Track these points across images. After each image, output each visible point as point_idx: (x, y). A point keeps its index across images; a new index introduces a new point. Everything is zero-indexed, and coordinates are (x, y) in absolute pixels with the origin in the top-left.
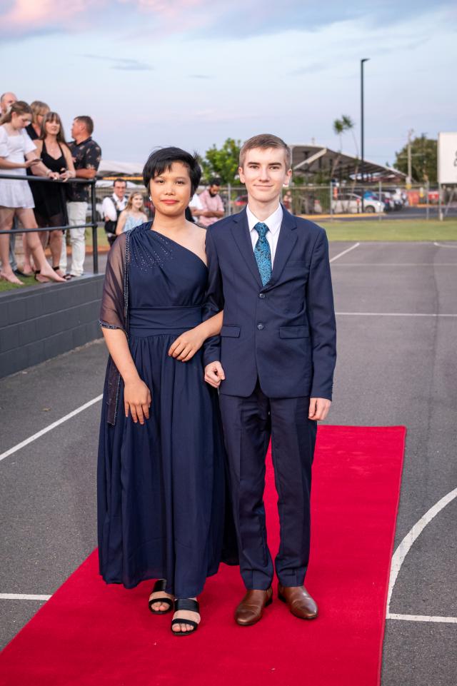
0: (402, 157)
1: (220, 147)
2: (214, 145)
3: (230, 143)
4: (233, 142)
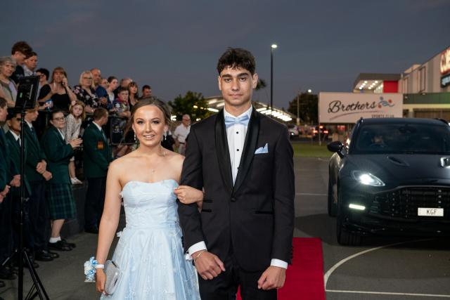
0: (294, 105)
1: (183, 97)
2: (180, 95)
3: (190, 94)
4: (192, 93)
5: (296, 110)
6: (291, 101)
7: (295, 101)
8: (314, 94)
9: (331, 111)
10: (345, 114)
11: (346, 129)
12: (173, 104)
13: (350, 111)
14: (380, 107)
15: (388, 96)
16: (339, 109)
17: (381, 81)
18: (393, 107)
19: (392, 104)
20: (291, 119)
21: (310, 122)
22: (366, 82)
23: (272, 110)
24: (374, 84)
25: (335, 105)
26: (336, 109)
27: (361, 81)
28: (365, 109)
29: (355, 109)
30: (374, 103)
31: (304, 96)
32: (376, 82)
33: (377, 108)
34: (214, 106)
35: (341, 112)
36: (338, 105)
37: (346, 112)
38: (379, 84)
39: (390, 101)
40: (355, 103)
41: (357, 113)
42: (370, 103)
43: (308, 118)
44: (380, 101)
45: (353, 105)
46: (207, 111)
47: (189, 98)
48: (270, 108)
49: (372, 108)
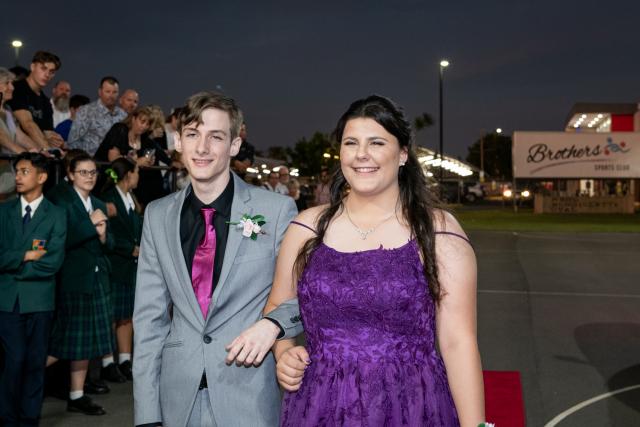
0: (475, 151)
1: (308, 140)
3: (318, 136)
4: (321, 135)
5: (479, 159)
6: (471, 144)
7: (477, 146)
8: (506, 135)
9: (532, 159)
10: (554, 165)
11: (555, 188)
12: (294, 151)
13: (560, 160)
14: (607, 153)
15: (618, 137)
16: (544, 157)
17: (606, 115)
18: (628, 154)
19: (624, 149)
20: (471, 173)
21: (501, 177)
22: (584, 116)
23: (443, 159)
24: (596, 120)
25: (538, 151)
26: (539, 156)
27: (576, 116)
28: (584, 157)
29: (568, 156)
30: (598, 147)
31: (491, 139)
32: (600, 116)
33: (602, 156)
35: (547, 161)
36: (542, 151)
37: (555, 161)
38: (605, 119)
39: (623, 145)
40: (569, 148)
41: (573, 162)
42: (592, 148)
43: (498, 171)
44: (606, 143)
45: (566, 150)
47: (317, 143)
48: (439, 156)
49: (595, 154)
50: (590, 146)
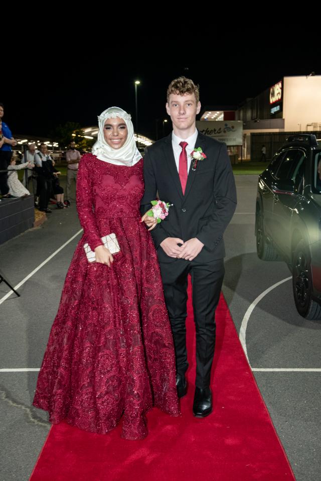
14: (225, 132)
15: (230, 123)
17: (222, 112)
18: (235, 132)
19: (234, 129)
22: (210, 113)
24: (216, 114)
27: (206, 112)
28: (213, 134)
30: (220, 129)
32: (218, 112)
33: (222, 133)
34: (89, 134)
38: (221, 114)
39: (233, 127)
40: (206, 130)
42: (217, 130)
44: (225, 127)
45: (203, 131)
46: (84, 138)
49: (219, 133)
50: (216, 129)
